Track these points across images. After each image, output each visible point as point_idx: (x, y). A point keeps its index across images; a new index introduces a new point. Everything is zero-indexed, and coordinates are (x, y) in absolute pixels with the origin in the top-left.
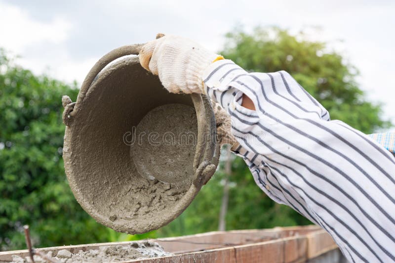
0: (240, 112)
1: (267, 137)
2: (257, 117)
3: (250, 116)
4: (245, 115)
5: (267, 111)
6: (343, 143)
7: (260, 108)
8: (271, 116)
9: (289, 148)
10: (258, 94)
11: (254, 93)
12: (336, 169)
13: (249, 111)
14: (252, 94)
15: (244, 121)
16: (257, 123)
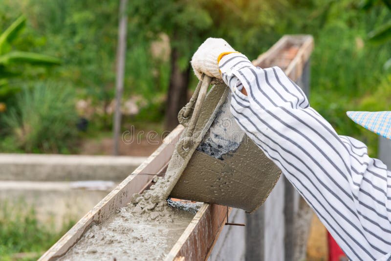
0: (238, 96)
1: (254, 119)
2: (248, 102)
3: (244, 100)
4: (241, 98)
5: (257, 98)
6: (306, 127)
7: (252, 95)
8: (258, 103)
9: (267, 129)
10: (251, 84)
11: (249, 83)
12: (300, 147)
13: (244, 96)
14: (247, 84)
15: (239, 103)
16: (248, 107)
